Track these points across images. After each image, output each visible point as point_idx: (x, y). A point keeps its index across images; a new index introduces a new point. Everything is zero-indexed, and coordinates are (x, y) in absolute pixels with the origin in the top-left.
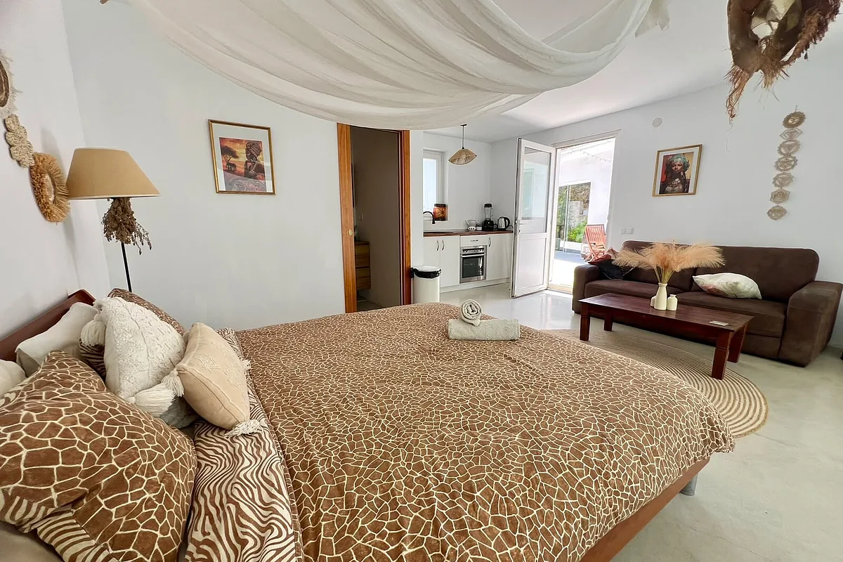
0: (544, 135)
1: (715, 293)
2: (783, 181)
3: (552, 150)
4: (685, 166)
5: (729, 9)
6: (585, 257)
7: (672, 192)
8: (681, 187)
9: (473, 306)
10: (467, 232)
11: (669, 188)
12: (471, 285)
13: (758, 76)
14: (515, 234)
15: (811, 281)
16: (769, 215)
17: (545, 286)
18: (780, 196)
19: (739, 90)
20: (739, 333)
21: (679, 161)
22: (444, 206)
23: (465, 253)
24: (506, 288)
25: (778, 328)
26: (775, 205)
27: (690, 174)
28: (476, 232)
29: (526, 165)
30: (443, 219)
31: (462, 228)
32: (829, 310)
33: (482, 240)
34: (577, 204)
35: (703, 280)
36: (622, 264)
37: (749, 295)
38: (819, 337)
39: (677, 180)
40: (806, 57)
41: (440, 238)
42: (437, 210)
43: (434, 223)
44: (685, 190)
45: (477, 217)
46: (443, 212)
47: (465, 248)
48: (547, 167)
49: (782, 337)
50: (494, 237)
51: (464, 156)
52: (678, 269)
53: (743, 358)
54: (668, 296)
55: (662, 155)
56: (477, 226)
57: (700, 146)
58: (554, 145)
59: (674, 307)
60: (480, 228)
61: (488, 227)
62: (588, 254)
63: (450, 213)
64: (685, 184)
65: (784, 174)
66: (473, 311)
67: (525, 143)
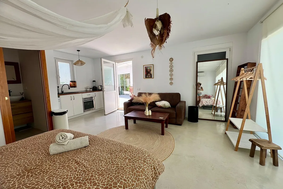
0: (110, 57)
1: (161, 107)
2: (171, 75)
3: (114, 63)
4: (150, 70)
5: (145, 25)
6: (130, 96)
7: (148, 77)
8: (150, 76)
9: (62, 135)
10: (86, 92)
11: (147, 76)
12: (88, 112)
13: (158, 46)
14: (103, 92)
15: (180, 101)
16: (170, 84)
17: (117, 109)
18: (171, 79)
19: (154, 49)
20: (167, 119)
21: (149, 68)
22: (75, 82)
23: (85, 100)
24: (102, 112)
25: (175, 116)
26: (171, 81)
27: (152, 72)
28: (90, 92)
29: (105, 67)
30: (75, 86)
31: (84, 90)
32: (184, 109)
33: (92, 94)
34: (128, 79)
35: (158, 104)
36: (135, 102)
37: (168, 107)
38: (183, 117)
39: (149, 74)
40: (166, 42)
41: (72, 95)
42: (72, 83)
43: (69, 89)
44: (151, 77)
45: (90, 85)
46: (74, 84)
47: (84, 98)
48: (113, 68)
49: (176, 118)
50: (97, 93)
51: (80, 63)
52: (149, 103)
53: (169, 126)
54: (149, 111)
55: (144, 66)
56: (90, 89)
57: (153, 65)
58: (114, 61)
59: (151, 114)
60: (91, 90)
61: (95, 89)
62: (131, 96)
63: (78, 84)
64: (151, 75)
65: (171, 73)
66: (63, 138)
67: (103, 60)
